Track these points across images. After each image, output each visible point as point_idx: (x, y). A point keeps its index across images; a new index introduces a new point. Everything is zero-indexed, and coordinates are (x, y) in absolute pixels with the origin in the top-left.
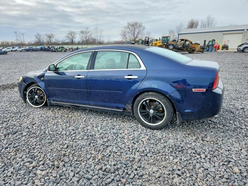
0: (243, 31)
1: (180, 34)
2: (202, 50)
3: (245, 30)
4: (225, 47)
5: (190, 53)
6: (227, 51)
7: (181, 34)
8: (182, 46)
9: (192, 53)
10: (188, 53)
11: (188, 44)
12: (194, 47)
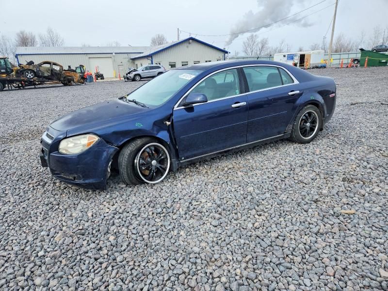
0: (111, 54)
1: (19, 55)
2: (82, 80)
3: (114, 54)
4: (100, 76)
5: (65, 85)
6: (102, 80)
7: (21, 55)
8: (49, 74)
9: (69, 85)
10: (62, 85)
11: (60, 71)
12: (70, 76)
